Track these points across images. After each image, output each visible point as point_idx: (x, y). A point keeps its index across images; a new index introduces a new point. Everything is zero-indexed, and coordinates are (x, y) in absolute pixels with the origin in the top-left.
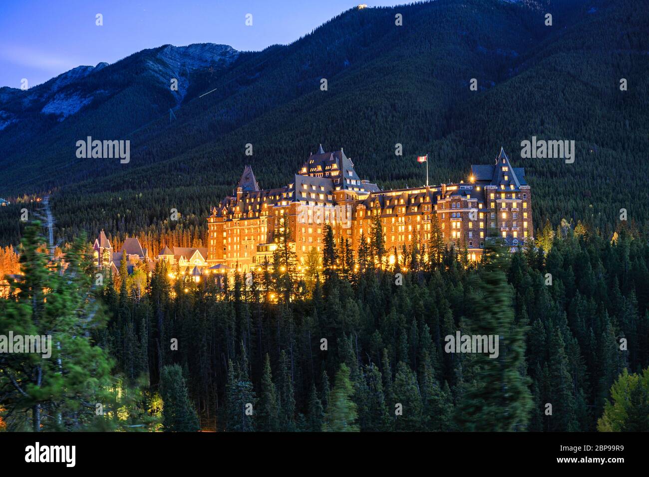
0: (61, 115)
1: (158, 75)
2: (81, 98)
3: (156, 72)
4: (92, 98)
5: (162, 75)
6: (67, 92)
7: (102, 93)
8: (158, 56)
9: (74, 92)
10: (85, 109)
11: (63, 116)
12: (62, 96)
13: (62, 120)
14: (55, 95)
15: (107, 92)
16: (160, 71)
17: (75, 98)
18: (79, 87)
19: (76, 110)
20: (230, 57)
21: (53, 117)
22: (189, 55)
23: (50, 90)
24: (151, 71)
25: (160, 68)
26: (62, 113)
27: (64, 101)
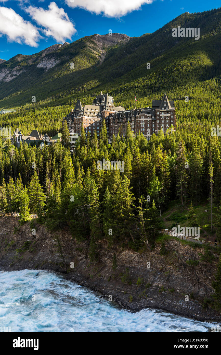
0: (46, 68)
1: (92, 49)
2: (55, 60)
3: (91, 48)
4: (60, 60)
5: (93, 49)
6: (49, 57)
7: (65, 58)
8: (92, 40)
9: (52, 57)
10: (57, 66)
11: (47, 69)
12: (46, 59)
13: (46, 71)
14: (43, 59)
15: (67, 57)
16: (93, 47)
17: (53, 60)
18: (54, 55)
19: (53, 66)
20: (126, 40)
21: (42, 69)
22: (106, 39)
23: (42, 56)
24: (88, 47)
25: (93, 46)
26: (47, 67)
27: (48, 62)
